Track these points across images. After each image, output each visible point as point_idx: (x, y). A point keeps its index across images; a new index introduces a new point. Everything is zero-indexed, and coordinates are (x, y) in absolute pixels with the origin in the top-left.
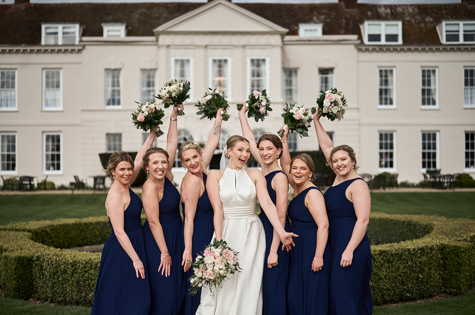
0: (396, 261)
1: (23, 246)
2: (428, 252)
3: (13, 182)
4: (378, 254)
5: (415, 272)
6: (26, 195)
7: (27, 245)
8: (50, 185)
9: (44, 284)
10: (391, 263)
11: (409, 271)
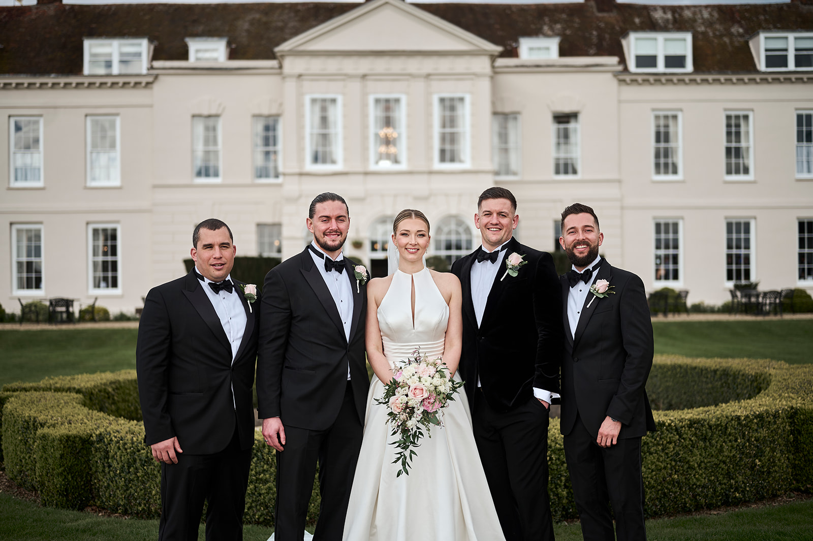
0: (717, 437)
1: (71, 417)
2: (769, 422)
3: (38, 309)
4: (686, 426)
5: (748, 455)
6: (61, 331)
7: (79, 415)
8: (101, 314)
9: (112, 482)
10: (709, 441)
11: (738, 454)
